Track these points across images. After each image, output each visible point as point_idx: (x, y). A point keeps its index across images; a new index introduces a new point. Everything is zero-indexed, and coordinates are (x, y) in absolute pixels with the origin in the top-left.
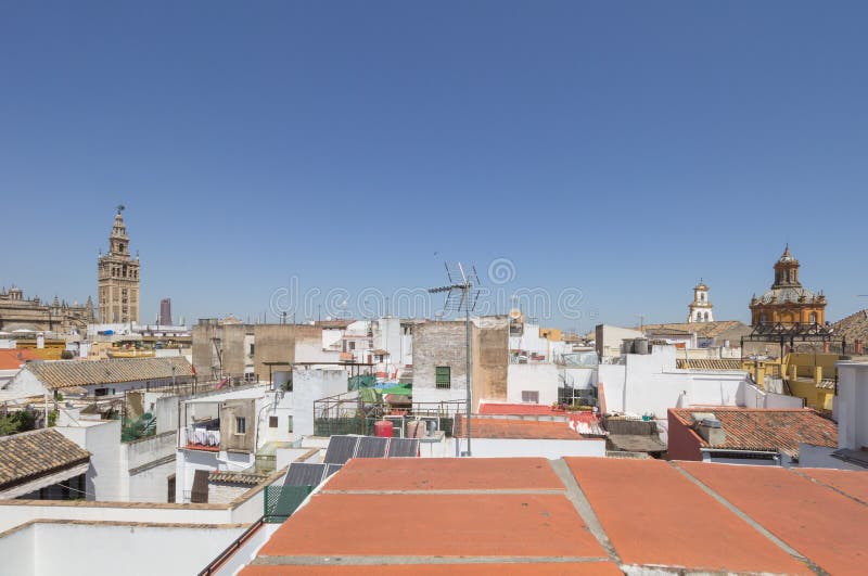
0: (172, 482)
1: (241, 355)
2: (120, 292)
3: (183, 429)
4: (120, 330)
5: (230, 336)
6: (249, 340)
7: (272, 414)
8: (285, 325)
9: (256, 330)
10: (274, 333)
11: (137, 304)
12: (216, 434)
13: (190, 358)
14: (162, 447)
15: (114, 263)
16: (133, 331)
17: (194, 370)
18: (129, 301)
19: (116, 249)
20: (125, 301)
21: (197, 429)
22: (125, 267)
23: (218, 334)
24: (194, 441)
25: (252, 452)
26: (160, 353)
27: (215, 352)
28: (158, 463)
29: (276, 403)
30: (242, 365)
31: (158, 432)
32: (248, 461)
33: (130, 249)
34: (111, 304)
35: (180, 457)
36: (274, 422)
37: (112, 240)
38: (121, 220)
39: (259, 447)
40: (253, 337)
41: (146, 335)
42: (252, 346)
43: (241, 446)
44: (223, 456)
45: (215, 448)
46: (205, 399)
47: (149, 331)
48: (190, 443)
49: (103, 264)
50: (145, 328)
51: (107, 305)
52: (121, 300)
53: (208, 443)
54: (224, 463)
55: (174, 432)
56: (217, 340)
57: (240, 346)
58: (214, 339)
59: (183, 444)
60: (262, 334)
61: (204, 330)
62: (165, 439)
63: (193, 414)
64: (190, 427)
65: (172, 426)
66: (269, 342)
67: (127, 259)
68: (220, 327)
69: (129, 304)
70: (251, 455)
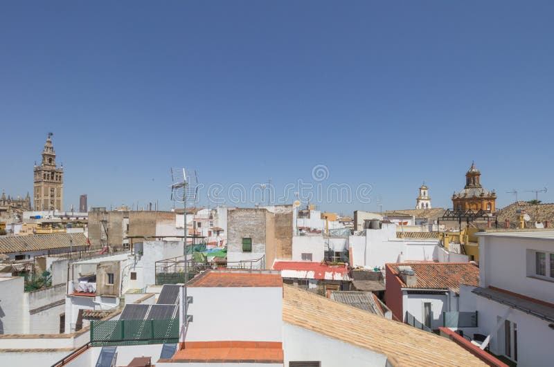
0: (63, 318)
1: (120, 232)
2: (49, 189)
3: (70, 282)
4: (46, 215)
5: (113, 219)
6: (126, 222)
7: (132, 271)
8: (150, 211)
9: (130, 215)
10: (141, 217)
11: (61, 198)
12: (94, 285)
13: (86, 234)
14: (56, 295)
15: (45, 171)
16: (55, 216)
17: (89, 242)
18: (55, 196)
19: (47, 161)
20: (52, 196)
21: (81, 282)
22: (53, 173)
23: (105, 217)
24: (79, 290)
25: (118, 296)
26: (69, 231)
27: (103, 230)
28: (52, 305)
29: (136, 264)
30: (121, 238)
31: (53, 284)
32: (115, 302)
33: (56, 161)
34: (43, 198)
35: (68, 301)
36: (134, 276)
37: (44, 155)
38: (50, 142)
39: (123, 293)
40: (128, 220)
41: (64, 218)
42: (128, 225)
43: (111, 293)
44: (98, 300)
45: (93, 294)
46: (89, 261)
47: (66, 216)
48: (76, 291)
49: (37, 171)
50: (63, 214)
51: (40, 198)
52: (49, 195)
53: (88, 291)
54: (99, 304)
55: (65, 284)
56: (105, 222)
57: (119, 225)
58: (102, 221)
59: (71, 292)
60: (134, 218)
61: (96, 215)
62: (58, 289)
63: (80, 272)
64: (76, 281)
65: (64, 280)
66: (139, 223)
67: (54, 168)
68: (106, 213)
69: (56, 198)
70: (117, 299)
